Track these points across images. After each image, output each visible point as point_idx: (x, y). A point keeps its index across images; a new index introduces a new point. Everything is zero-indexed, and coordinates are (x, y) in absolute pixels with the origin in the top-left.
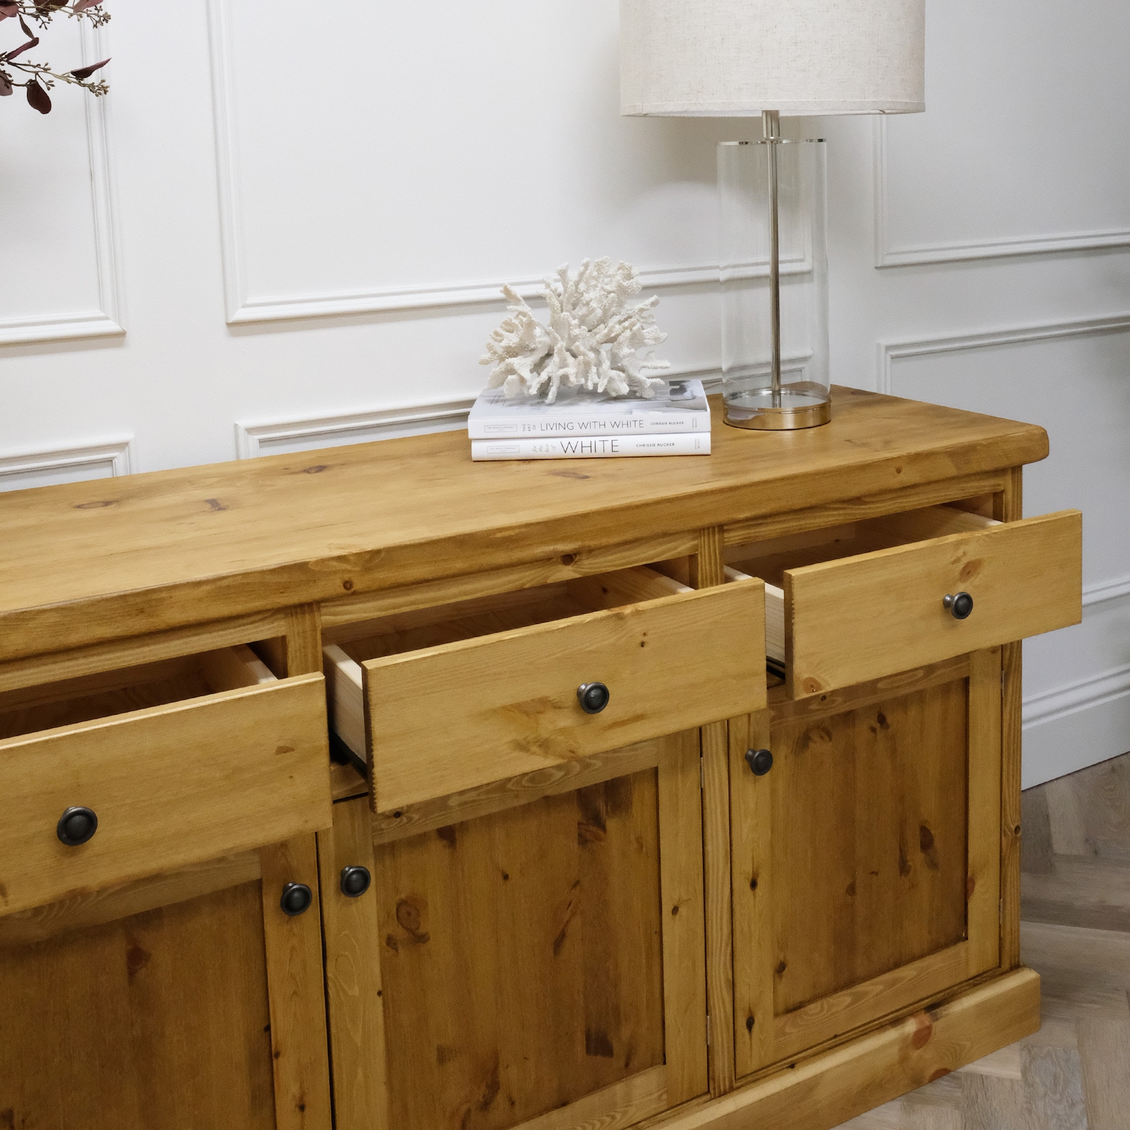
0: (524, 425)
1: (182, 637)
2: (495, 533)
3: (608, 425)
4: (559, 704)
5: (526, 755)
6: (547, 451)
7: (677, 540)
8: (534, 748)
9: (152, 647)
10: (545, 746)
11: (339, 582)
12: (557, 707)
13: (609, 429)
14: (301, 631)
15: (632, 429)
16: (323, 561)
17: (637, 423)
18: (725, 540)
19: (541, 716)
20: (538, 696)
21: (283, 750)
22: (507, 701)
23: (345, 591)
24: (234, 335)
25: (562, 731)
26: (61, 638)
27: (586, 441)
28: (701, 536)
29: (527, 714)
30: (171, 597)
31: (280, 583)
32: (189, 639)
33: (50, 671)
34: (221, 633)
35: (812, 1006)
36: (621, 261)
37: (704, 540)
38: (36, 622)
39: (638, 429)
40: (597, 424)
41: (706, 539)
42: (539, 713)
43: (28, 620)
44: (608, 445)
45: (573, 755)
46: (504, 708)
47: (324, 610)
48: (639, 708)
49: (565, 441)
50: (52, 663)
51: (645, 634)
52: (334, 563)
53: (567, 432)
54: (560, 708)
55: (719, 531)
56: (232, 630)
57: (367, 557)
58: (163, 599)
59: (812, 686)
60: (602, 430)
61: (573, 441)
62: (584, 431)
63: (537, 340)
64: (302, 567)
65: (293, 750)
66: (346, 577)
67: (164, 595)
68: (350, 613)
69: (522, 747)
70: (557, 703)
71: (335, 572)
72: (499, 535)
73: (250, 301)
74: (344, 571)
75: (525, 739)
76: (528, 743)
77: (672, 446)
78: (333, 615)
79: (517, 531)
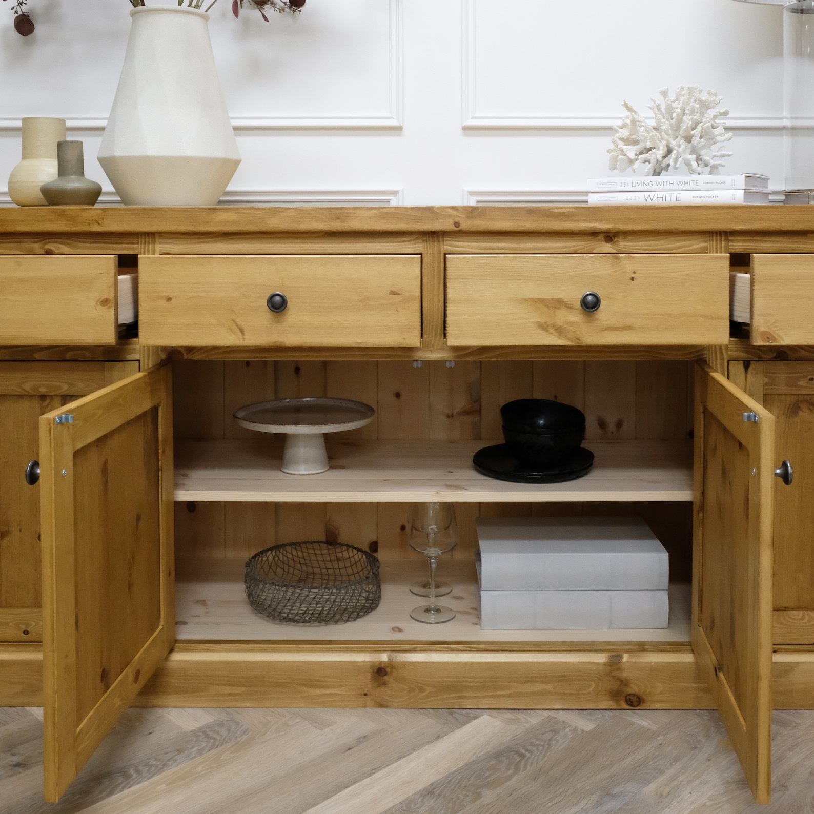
0: (621, 183)
1: (363, 243)
2: (553, 209)
3: (675, 184)
4: (571, 306)
5: (545, 333)
6: (635, 200)
7: (690, 241)
8: (551, 330)
9: (347, 245)
10: (560, 331)
11: (452, 222)
12: (569, 307)
13: (676, 187)
14: (431, 252)
15: (691, 187)
16: (443, 208)
17: (695, 182)
18: (730, 247)
19: (557, 310)
20: (556, 297)
21: (393, 293)
22: (534, 295)
23: (455, 228)
24: (466, 135)
25: (572, 323)
26: (296, 225)
27: (660, 194)
28: (710, 241)
29: (548, 306)
30: (355, 213)
31: (416, 216)
32: (367, 244)
33: (294, 247)
34: (385, 244)
35: (795, 612)
36: (708, 89)
37: (713, 244)
38: (284, 214)
39: (695, 187)
40: (668, 183)
41: (714, 243)
42: (556, 308)
43: (280, 212)
44: (674, 198)
45: (579, 341)
46: (532, 300)
47: (446, 242)
48: (628, 321)
49: (647, 194)
50: (295, 243)
51: (634, 273)
52: (449, 210)
53: (648, 188)
54: (571, 308)
55: (725, 240)
56: (391, 244)
57: (470, 210)
58: (350, 213)
59: (768, 338)
60: (671, 187)
61: (652, 194)
62: (659, 187)
63: (641, 134)
64: (430, 209)
65: (399, 294)
66: (457, 220)
67: (351, 211)
68: (462, 247)
69: (543, 327)
70: (569, 304)
71: (450, 216)
72: (556, 211)
73: (476, 115)
74: (455, 216)
75: (546, 323)
76: (548, 326)
77: (716, 198)
78: (452, 246)
79: (569, 210)
